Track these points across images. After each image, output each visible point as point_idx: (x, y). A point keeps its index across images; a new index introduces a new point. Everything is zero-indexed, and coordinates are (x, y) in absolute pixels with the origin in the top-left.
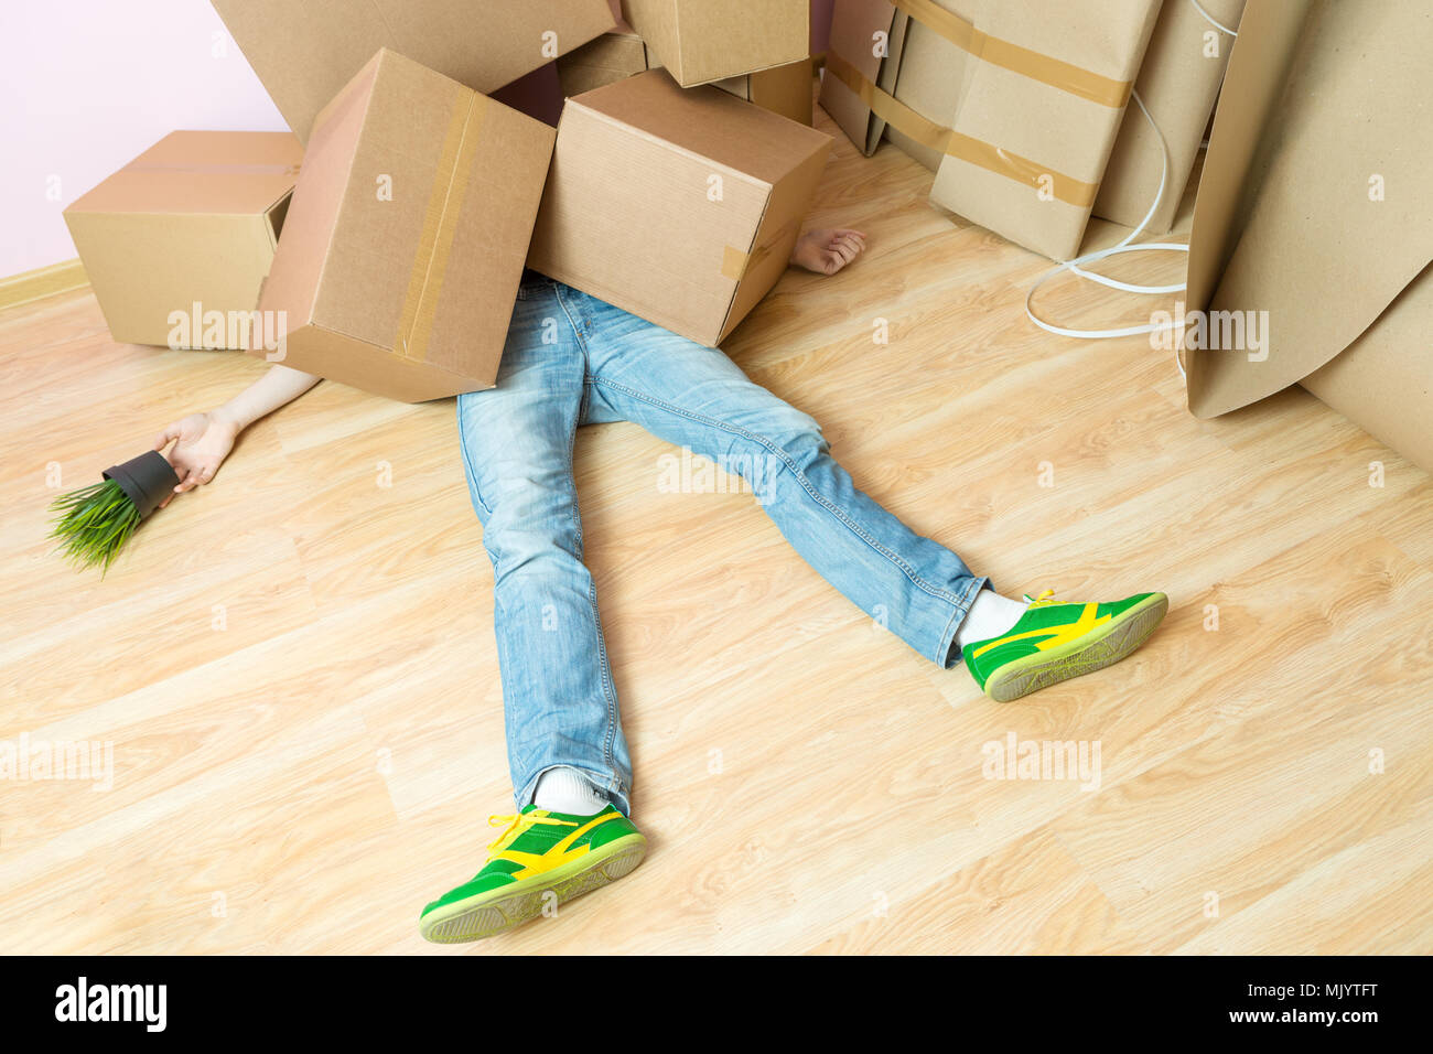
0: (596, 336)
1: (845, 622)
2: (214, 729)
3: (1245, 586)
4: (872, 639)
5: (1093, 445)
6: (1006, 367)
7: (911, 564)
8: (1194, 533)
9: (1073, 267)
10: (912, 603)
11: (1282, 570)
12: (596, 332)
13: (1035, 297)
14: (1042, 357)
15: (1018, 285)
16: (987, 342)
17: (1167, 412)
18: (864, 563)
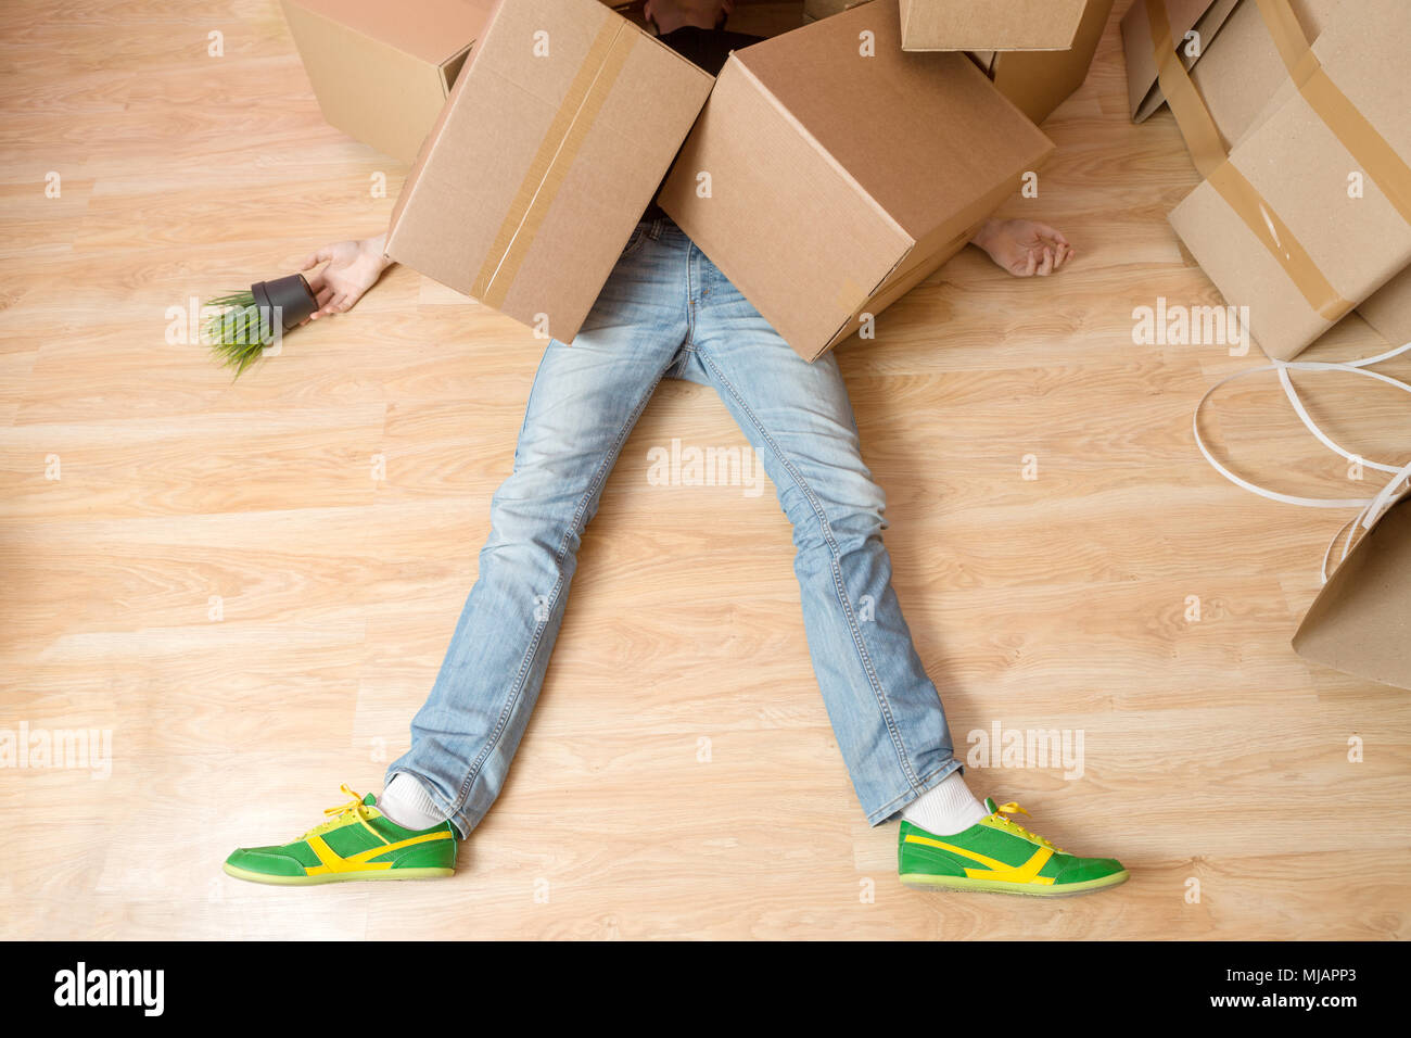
0: (709, 310)
1: (805, 724)
2: (255, 581)
3: (1228, 875)
4: (823, 757)
5: (1168, 623)
6: (1132, 479)
7: (895, 712)
8: (1211, 783)
9: (1282, 370)
10: (877, 750)
11: (1278, 875)
12: (711, 304)
13: (1216, 395)
14: (1179, 481)
15: (1205, 371)
16: (1129, 436)
17: (1274, 615)
18: (852, 686)
